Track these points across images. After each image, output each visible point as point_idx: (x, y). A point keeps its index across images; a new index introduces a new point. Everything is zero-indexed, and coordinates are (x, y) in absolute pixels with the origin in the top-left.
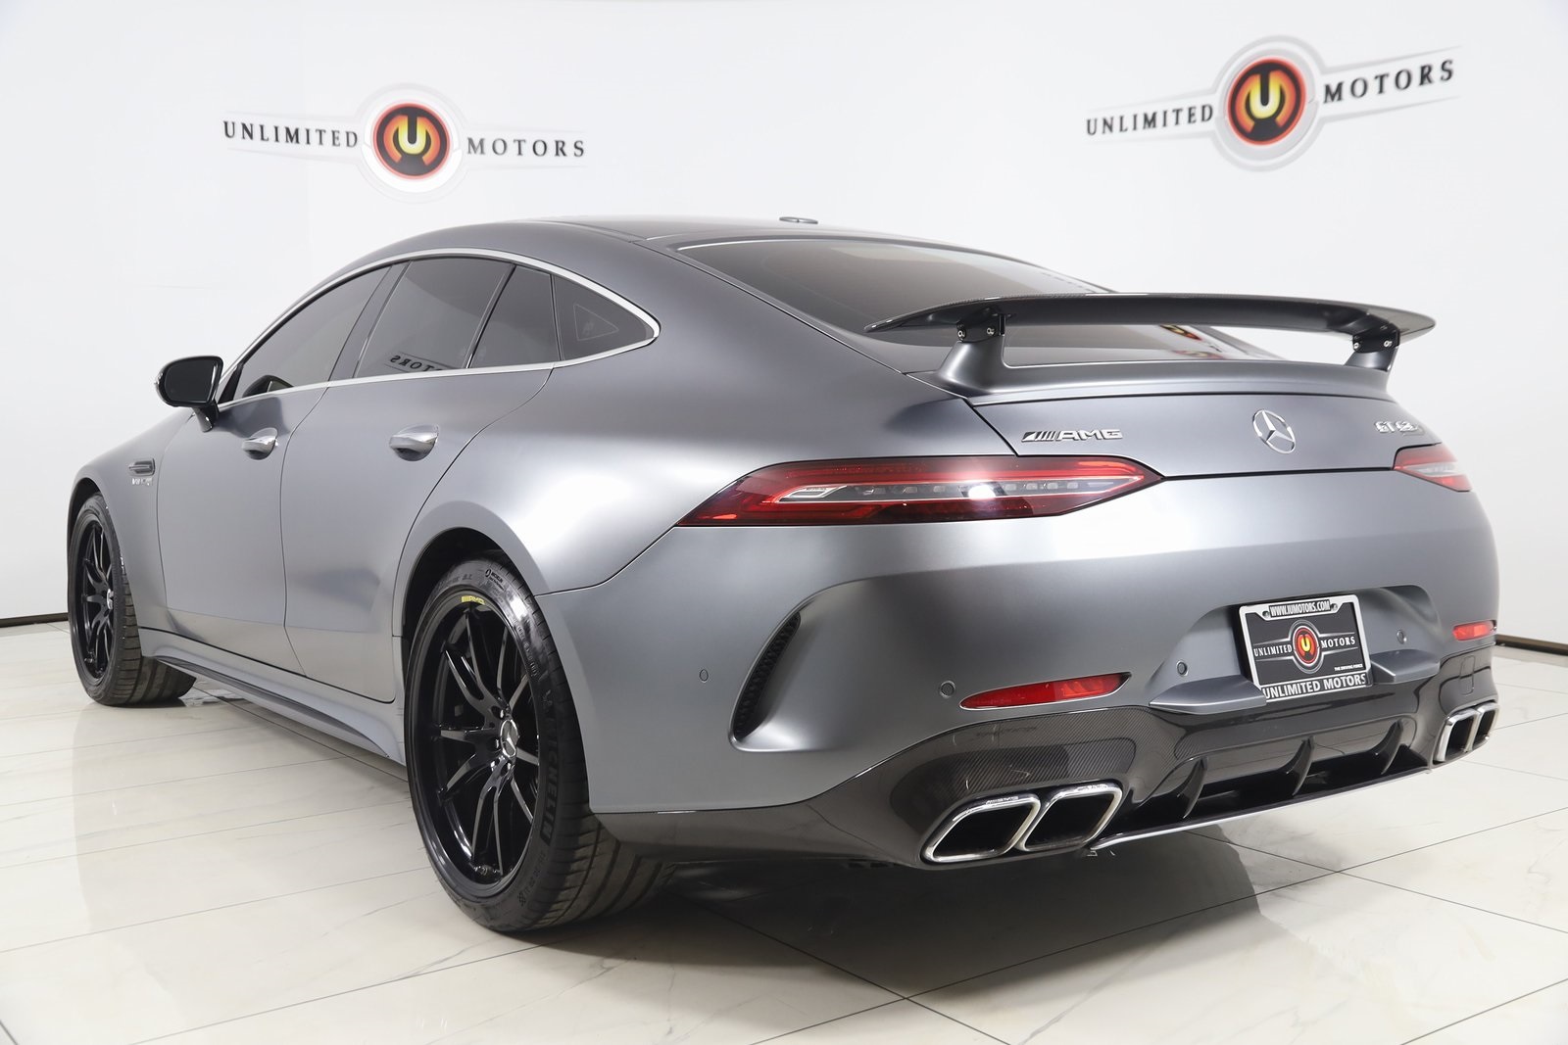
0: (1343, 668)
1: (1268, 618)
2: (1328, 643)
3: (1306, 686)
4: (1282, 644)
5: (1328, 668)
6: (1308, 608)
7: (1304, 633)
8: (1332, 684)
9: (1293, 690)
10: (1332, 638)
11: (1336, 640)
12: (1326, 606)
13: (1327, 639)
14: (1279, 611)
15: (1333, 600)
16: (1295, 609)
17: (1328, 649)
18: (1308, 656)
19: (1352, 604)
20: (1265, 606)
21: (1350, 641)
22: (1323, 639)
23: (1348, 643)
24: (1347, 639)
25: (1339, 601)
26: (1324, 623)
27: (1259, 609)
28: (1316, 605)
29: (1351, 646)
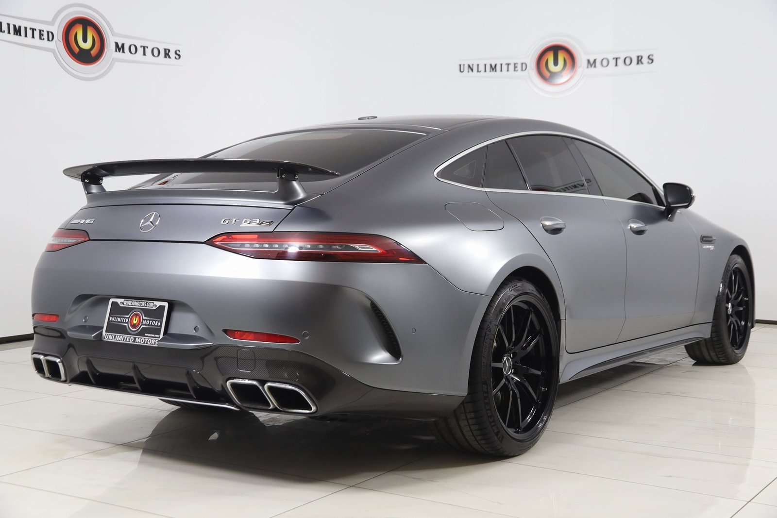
0: (149, 335)
1: (121, 305)
2: (146, 322)
3: (127, 338)
4: (125, 318)
5: (142, 333)
6: (142, 304)
7: (137, 315)
8: (140, 341)
9: (120, 338)
10: (150, 320)
11: (151, 321)
12: (151, 305)
13: (147, 320)
14: (128, 303)
15: (156, 303)
16: (136, 304)
17: (146, 325)
18: (134, 326)
19: (164, 307)
20: (122, 300)
21: (158, 323)
22: (145, 320)
23: (156, 324)
24: (157, 322)
25: (158, 304)
26: (148, 313)
27: (119, 301)
28: (146, 304)
29: (157, 326)
